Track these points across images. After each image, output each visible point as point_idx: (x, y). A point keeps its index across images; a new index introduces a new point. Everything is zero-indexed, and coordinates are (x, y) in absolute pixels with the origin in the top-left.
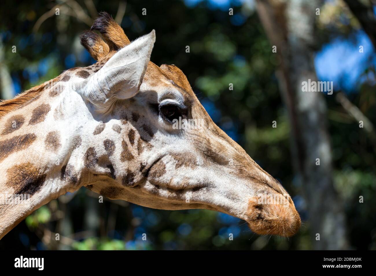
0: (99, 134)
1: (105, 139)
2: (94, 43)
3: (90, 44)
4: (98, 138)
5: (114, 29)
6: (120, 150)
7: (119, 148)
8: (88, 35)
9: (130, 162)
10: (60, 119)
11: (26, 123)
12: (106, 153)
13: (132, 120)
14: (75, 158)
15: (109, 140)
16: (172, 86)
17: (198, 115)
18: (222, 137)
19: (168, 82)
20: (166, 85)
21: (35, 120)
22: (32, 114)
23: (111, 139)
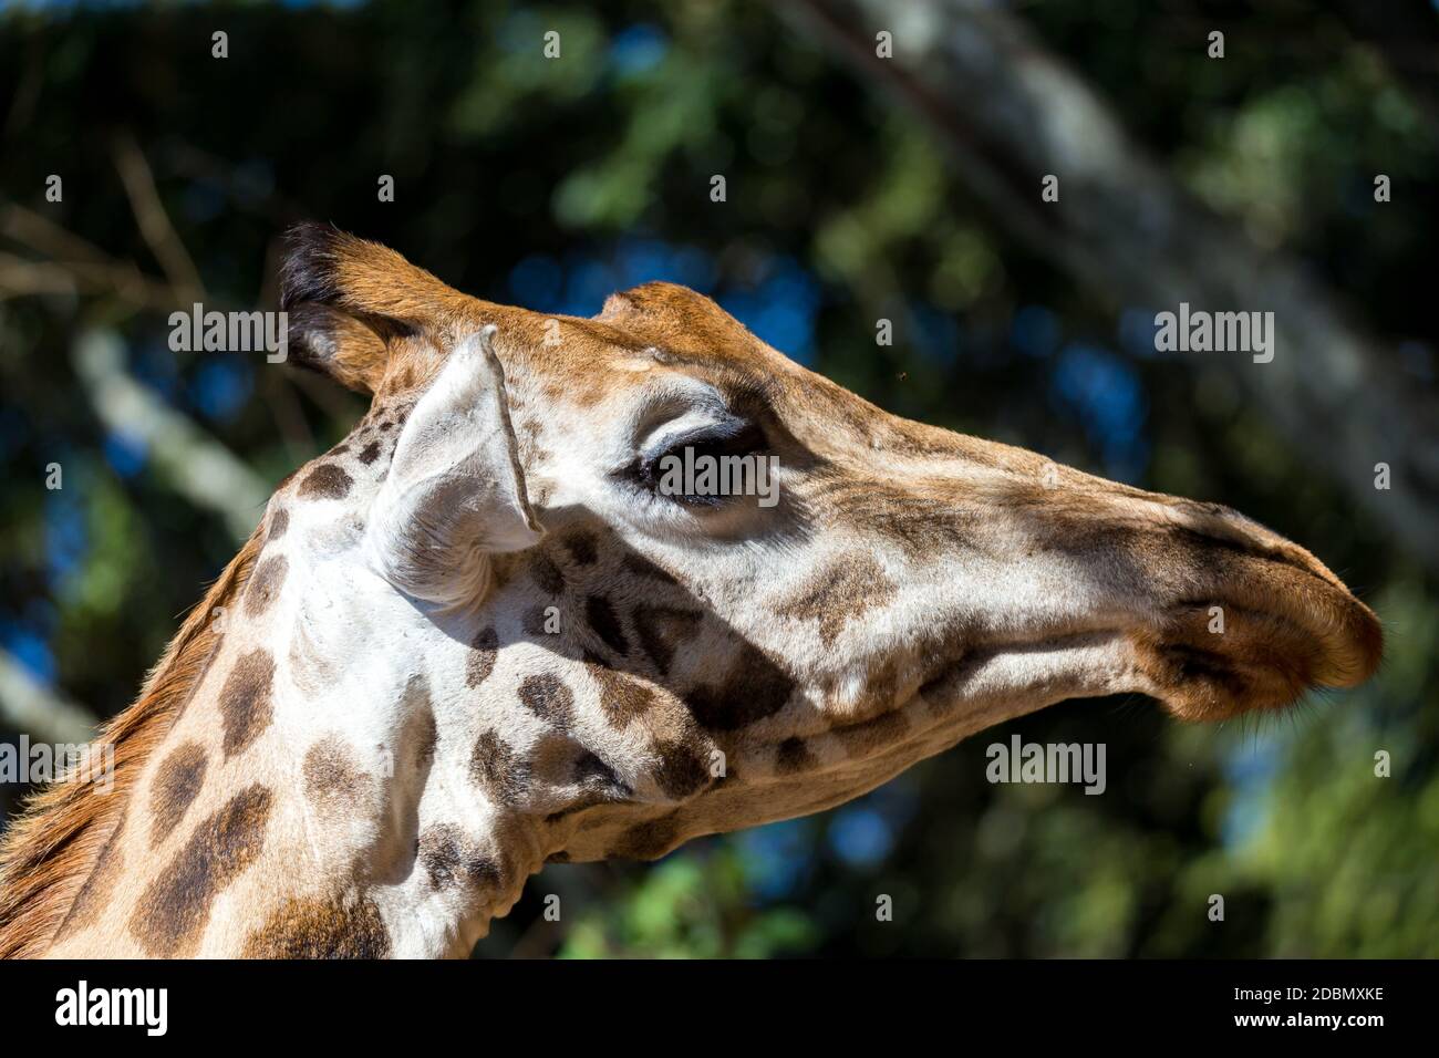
0: (489, 678)
1: (519, 683)
2: (333, 342)
3: (321, 351)
4: (490, 691)
5: (363, 266)
6: (591, 693)
7: (584, 685)
8: (299, 324)
9: (647, 716)
10: (321, 685)
11: (216, 756)
12: (550, 727)
13: (576, 565)
14: (443, 792)
15: (533, 677)
16: (658, 370)
17: (812, 418)
18: (937, 451)
19: (639, 364)
20: (635, 377)
21: (239, 731)
22: (220, 718)
23: (539, 673)
